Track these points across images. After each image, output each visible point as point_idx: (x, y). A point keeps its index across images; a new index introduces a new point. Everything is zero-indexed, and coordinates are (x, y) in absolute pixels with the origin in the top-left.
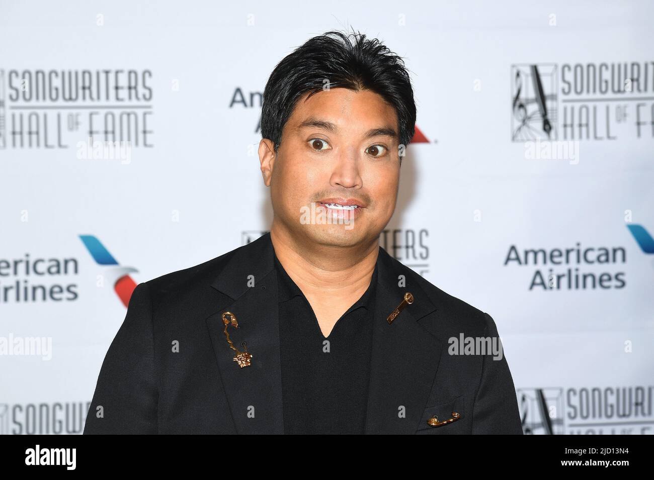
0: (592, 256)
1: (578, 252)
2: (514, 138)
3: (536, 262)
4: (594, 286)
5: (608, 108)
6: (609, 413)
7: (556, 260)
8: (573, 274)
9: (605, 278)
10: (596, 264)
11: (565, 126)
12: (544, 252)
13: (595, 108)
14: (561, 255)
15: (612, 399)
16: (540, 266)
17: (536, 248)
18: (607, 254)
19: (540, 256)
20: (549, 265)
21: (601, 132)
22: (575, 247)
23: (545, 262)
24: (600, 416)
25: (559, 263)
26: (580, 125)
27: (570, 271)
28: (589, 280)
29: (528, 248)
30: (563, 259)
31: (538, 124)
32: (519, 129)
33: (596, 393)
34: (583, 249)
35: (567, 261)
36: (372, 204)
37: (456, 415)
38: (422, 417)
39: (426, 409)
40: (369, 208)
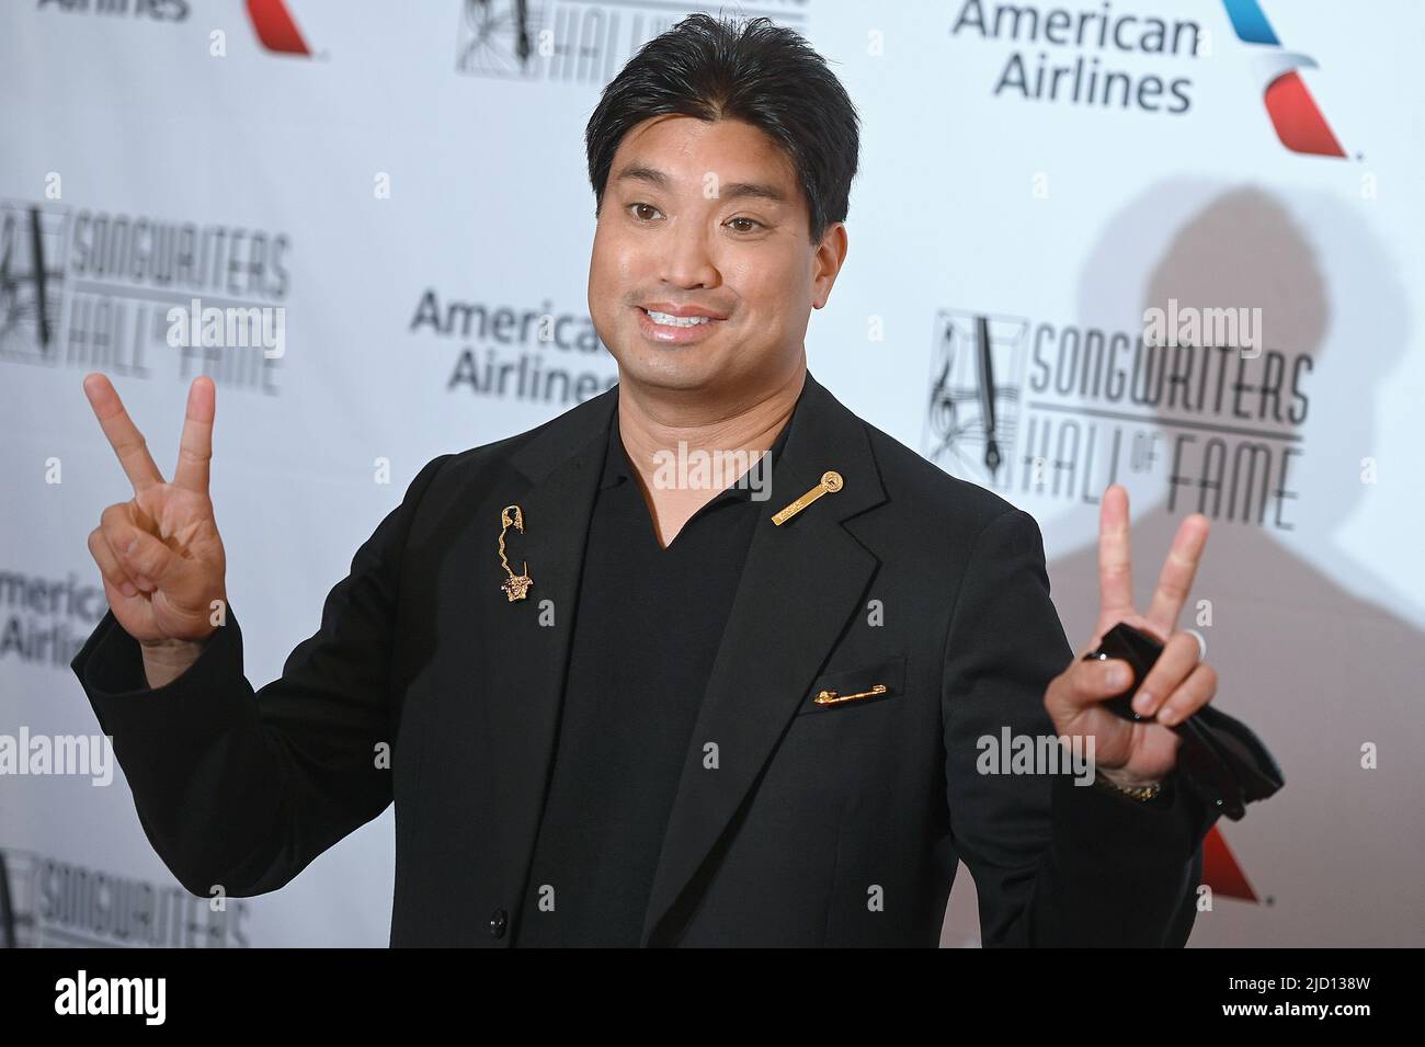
36: (739, 312)
37: (879, 689)
38: (811, 691)
39: (820, 678)
40: (733, 318)
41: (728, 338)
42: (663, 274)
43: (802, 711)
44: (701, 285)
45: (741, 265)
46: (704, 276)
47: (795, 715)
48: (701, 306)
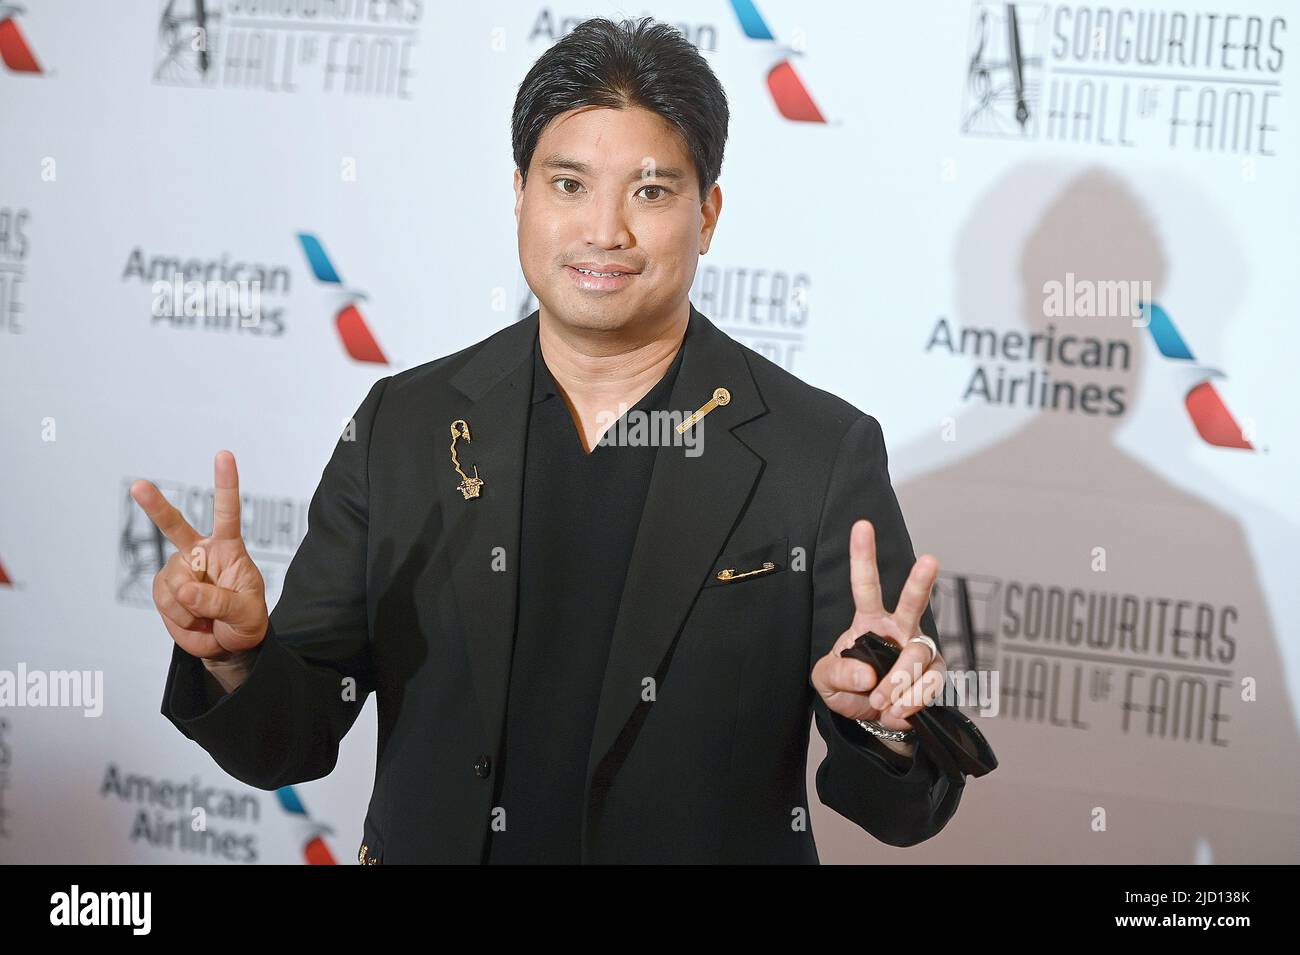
0: (1072, 351)
1: (1050, 341)
2: (965, 128)
3: (978, 350)
4: (1071, 406)
5: (1126, 90)
6: (1074, 634)
7: (1013, 351)
8: (1039, 380)
9: (1092, 393)
10: (1079, 369)
11: (1052, 114)
12: (993, 335)
13: (1105, 88)
14: (1020, 344)
15: (1081, 612)
16: (985, 360)
17: (981, 326)
18: (1098, 351)
19: (986, 342)
20: (1000, 359)
21: (1111, 132)
22: (1046, 332)
23: (993, 353)
24: (1058, 637)
25: (1015, 358)
26: (1077, 116)
27: (1033, 375)
28: (1064, 395)
29: (968, 325)
30: (1023, 352)
31: (1008, 108)
32: (976, 113)
33: (1056, 597)
34: (1058, 337)
35: (1031, 356)
36: (649, 267)
37: (769, 566)
38: (714, 569)
39: (721, 557)
40: (644, 273)
41: (641, 288)
42: (589, 238)
43: (706, 586)
44: (619, 247)
45: (651, 227)
46: (622, 239)
47: (701, 589)
48: (620, 264)
